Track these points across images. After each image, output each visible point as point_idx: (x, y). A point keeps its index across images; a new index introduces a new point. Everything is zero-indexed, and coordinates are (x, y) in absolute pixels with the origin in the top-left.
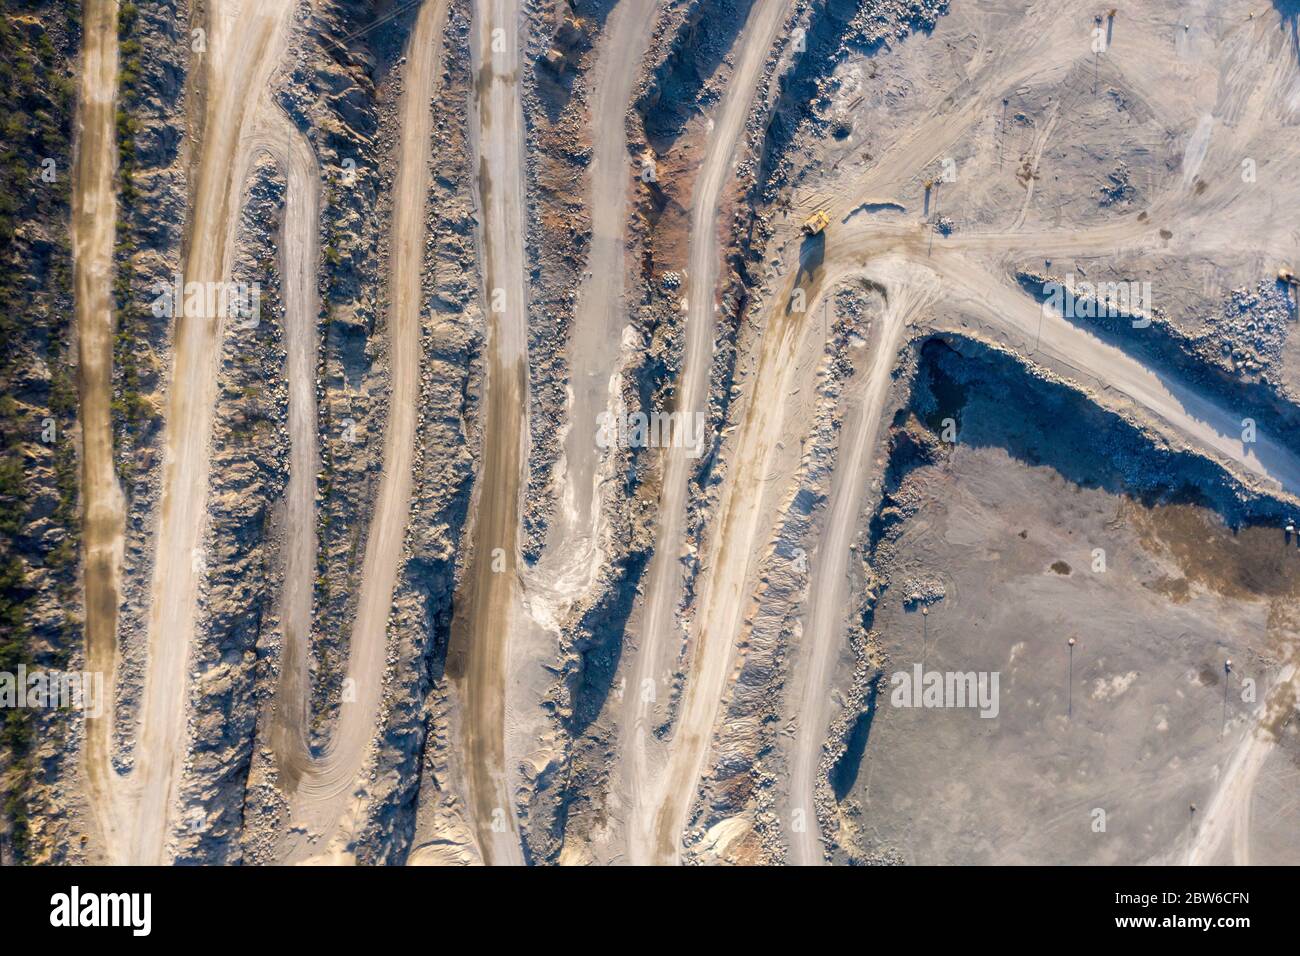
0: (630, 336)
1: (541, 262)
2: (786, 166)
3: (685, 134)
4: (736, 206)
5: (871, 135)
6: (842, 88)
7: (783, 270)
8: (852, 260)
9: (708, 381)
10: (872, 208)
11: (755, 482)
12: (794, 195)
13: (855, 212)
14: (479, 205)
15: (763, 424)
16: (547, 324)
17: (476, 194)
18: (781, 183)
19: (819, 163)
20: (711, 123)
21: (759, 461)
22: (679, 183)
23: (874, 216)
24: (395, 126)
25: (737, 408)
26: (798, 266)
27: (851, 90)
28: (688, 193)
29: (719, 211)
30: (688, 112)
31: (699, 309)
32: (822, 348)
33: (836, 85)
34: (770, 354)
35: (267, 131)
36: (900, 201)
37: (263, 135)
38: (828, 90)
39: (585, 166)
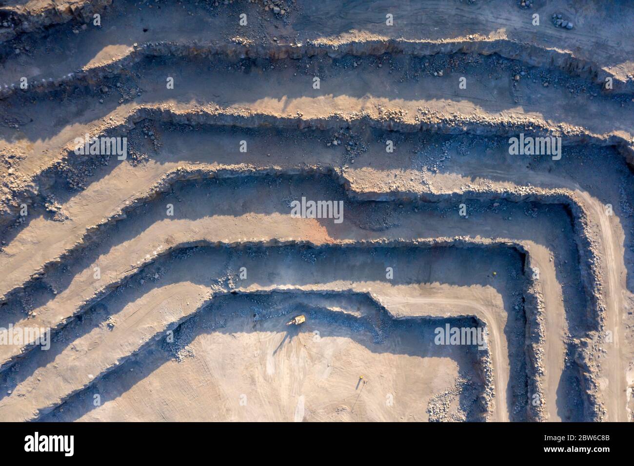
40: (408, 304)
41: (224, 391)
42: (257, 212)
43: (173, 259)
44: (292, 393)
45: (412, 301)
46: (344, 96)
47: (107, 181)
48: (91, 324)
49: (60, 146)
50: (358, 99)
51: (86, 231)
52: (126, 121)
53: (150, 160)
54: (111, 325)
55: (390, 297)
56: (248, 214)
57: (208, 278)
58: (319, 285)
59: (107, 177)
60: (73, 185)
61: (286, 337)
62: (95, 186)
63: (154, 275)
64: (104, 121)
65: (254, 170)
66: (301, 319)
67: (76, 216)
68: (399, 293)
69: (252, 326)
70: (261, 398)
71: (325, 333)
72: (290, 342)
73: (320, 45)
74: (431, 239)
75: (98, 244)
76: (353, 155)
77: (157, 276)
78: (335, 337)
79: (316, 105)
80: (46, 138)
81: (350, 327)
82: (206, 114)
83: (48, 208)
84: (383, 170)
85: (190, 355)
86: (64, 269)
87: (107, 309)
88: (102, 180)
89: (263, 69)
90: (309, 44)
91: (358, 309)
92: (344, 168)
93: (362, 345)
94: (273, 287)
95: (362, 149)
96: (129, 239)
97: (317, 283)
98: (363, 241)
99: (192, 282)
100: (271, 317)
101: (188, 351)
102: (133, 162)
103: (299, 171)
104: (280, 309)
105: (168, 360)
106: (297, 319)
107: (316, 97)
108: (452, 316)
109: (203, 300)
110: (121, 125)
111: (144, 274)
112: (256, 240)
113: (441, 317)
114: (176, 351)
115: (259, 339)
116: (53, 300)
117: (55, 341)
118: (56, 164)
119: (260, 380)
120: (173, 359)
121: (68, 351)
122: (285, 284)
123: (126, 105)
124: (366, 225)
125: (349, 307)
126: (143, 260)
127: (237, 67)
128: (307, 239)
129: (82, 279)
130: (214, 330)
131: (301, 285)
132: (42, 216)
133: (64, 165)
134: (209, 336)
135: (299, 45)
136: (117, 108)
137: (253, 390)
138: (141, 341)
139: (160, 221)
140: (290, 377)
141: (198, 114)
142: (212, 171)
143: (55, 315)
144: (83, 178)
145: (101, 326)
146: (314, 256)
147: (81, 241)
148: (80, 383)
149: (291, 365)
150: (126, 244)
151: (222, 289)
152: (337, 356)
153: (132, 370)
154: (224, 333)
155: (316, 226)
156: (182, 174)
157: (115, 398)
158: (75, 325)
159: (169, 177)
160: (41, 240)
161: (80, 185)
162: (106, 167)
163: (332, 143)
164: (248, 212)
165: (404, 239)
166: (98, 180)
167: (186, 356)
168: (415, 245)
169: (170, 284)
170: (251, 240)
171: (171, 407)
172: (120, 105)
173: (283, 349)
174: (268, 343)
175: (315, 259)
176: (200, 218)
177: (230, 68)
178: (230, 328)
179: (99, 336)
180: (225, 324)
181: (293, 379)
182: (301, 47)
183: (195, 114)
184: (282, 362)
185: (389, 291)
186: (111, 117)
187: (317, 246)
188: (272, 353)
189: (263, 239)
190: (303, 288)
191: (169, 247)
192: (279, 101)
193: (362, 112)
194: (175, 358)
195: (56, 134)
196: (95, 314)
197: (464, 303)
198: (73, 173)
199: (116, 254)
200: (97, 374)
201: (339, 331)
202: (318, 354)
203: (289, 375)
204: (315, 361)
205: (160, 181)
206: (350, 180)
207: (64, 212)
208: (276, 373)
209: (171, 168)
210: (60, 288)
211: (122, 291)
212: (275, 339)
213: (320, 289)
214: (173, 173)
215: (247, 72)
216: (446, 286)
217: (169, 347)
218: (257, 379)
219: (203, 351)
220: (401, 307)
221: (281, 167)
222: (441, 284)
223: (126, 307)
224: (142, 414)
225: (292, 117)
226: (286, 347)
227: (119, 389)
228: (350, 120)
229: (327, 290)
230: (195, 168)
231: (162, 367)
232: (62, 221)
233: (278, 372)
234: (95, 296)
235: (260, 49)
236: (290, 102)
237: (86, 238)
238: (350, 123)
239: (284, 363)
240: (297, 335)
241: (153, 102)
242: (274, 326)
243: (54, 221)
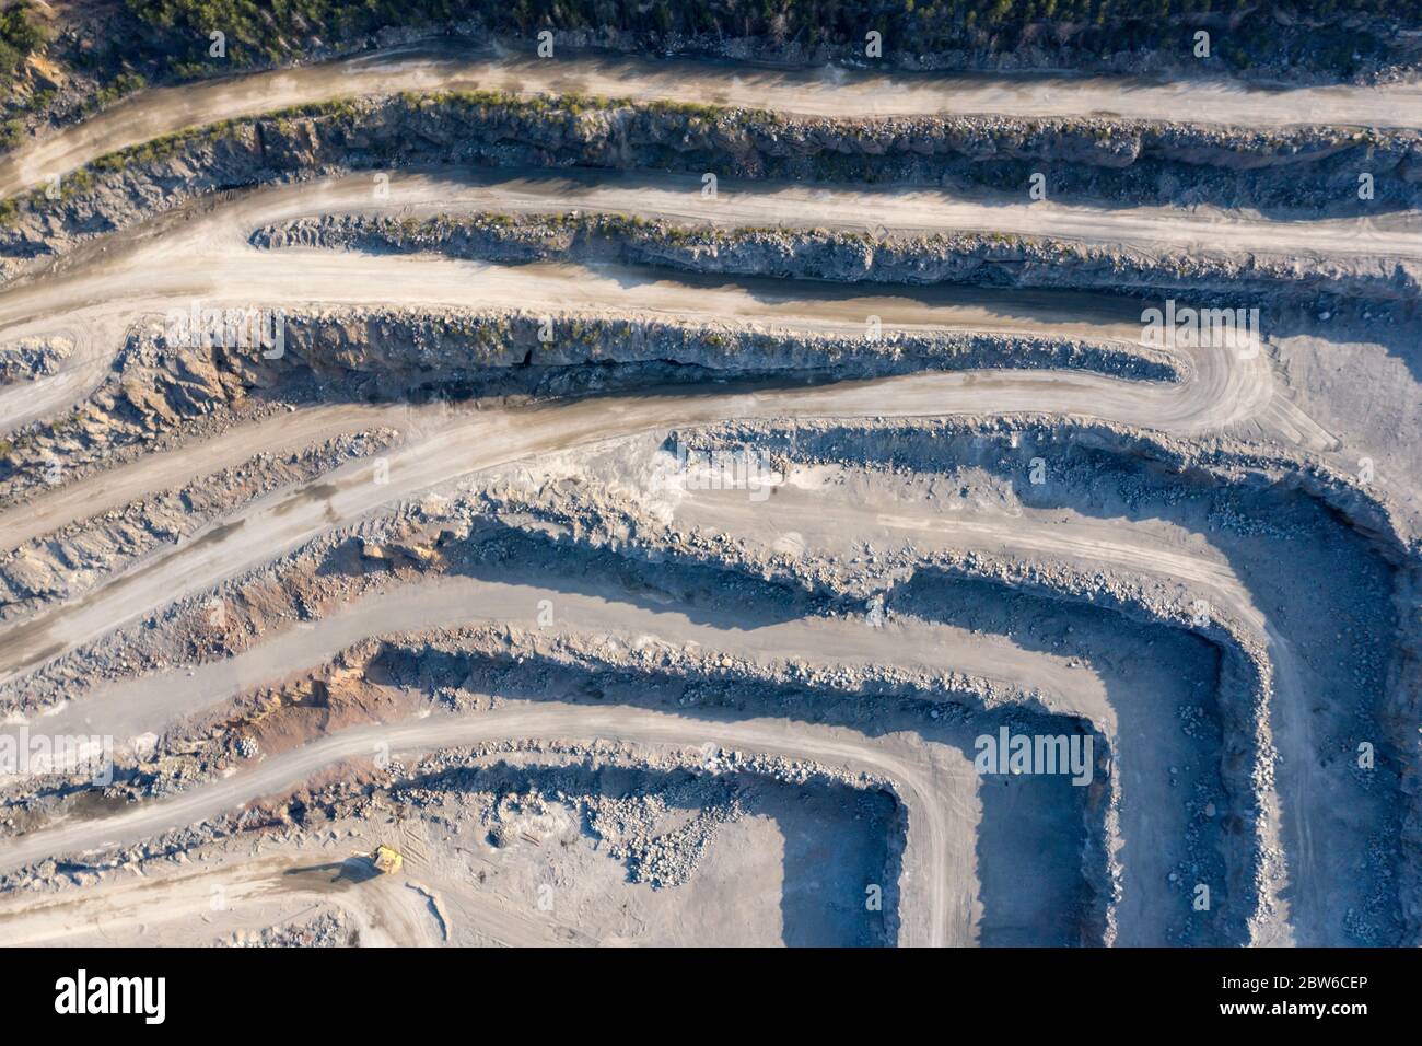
0: (146, 742)
1: (165, 625)
2: (436, 799)
3: (402, 693)
4: (352, 779)
5: (505, 870)
6: (540, 818)
7: (330, 845)
8: (373, 911)
9: (162, 832)
10: (432, 908)
11: (94, 919)
12: (413, 821)
13: (421, 892)
14: (196, 537)
15: (157, 901)
16: (111, 656)
17: (205, 531)
18: (418, 803)
19: (455, 831)
20: (426, 713)
21: (118, 914)
22: (349, 710)
23: (427, 913)
24: (218, 429)
25: (164, 868)
26: (341, 859)
27: (542, 828)
28: (345, 724)
29: (340, 764)
30: (426, 688)
31: (232, 787)
32: (262, 926)
33: (539, 811)
34: (235, 875)
35: (96, 333)
36: (453, 932)
37: (89, 331)
38: (530, 805)
39: (301, 619)
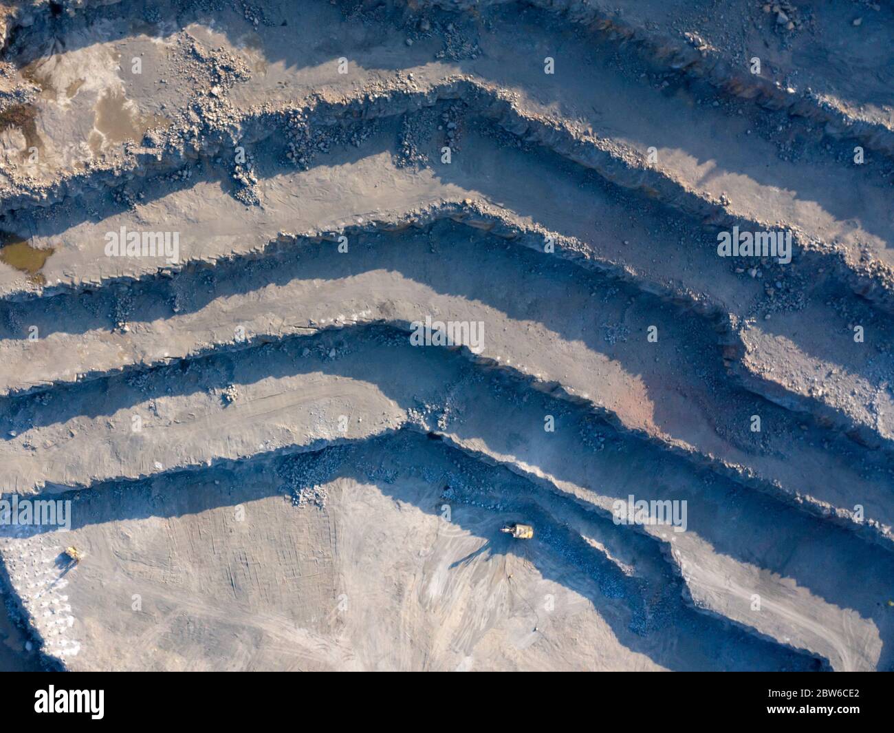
40: (727, 593)
41: (345, 585)
42: (550, 326)
43: (367, 338)
44: (457, 645)
45: (737, 590)
46: (815, 204)
47: (344, 172)
48: (197, 381)
49: (310, 85)
50: (835, 221)
51: (277, 237)
52: (431, 91)
53: (428, 167)
54: (228, 398)
55: (703, 568)
56: (532, 323)
57: (409, 394)
58: (589, 492)
59: (348, 165)
60: (293, 156)
61: (485, 548)
62: (324, 173)
63: (330, 351)
64: (397, 75)
65: (589, 257)
66: (525, 532)
67: (272, 206)
68: (721, 567)
69: (435, 502)
70: (401, 629)
71: (553, 574)
72: (487, 560)
73: (825, 104)
74: (828, 506)
75: (277, 264)
76: (773, 307)
77: (333, 354)
78: (567, 589)
79: (759, 197)
80: (294, 63)
81: (601, 583)
82: (565, 134)
83: (237, 174)
84: (812, 355)
85: (317, 503)
86: (208, 280)
87: (233, 369)
88: (338, 167)
89: (697, 99)
90: (808, 95)
91: (633, 562)
92: (747, 322)
93: (607, 622)
94: (509, 458)
95: (794, 304)
96: (326, 277)
97: (586, 486)
98: (710, 455)
99: (380, 389)
100: (473, 503)
101: (317, 495)
102: (400, 160)
103: (663, 291)
104: (496, 499)
105: (279, 493)
106: (519, 528)
107: (767, 185)
108: (791, 644)
109: (385, 426)
110: (422, 94)
111: (315, 342)
112: (526, 370)
113: (773, 638)
114: (298, 486)
115: (438, 530)
116: (165, 320)
117: (131, 384)
118: (291, 112)
119: (411, 597)
120: (286, 496)
121: (142, 408)
122: (530, 463)
123: (444, 65)
124: (728, 431)
125: (619, 552)
126: (332, 320)
127: (657, 78)
128: (614, 409)
129: (225, 307)
130: (372, 481)
131: (558, 478)
132: (219, 183)
133: (301, 119)
134: (359, 486)
135: (791, 90)
136: (428, 64)
137: (393, 608)
138: (262, 446)
139: (386, 270)
140: (464, 617)
141: (552, 128)
142: (518, 229)
143: (157, 345)
144: (312, 152)
145: (211, 392)
146: (602, 440)
147: (262, 249)
148: (135, 468)
149: (473, 597)
150: (317, 283)
151: (423, 422)
152: (557, 620)
153: (217, 482)
154: (385, 493)
155: (640, 394)
156: (468, 212)
157: (170, 516)
158: (171, 372)
159: (444, 209)
160: (201, 220)
161: (302, 160)
162: (355, 149)
163: (746, 270)
164: (533, 320)
165: (782, 484)
166: (331, 165)
167: (309, 501)
168: (797, 502)
169: (345, 376)
170: (518, 366)
171: (252, 571)
172: (434, 62)
173: (471, 565)
174: (449, 543)
175: (603, 446)
176: (451, 294)
177: (643, 75)
178: (398, 488)
179: (201, 406)
180: (393, 479)
181: (467, 622)
182: (792, 94)
183: (547, 126)
184: (460, 586)
185: (705, 557)
186: (411, 75)
187: (625, 428)
188: (450, 564)
189: (538, 375)
190: (558, 484)
191: (381, 318)
192: (699, 164)
193: (833, 244)
194: (291, 495)
195: (313, 65)
196: (211, 370)
197: (820, 630)
198: (304, 138)
199: (295, 291)
200: (170, 467)
201: (580, 581)
202: (526, 601)
203: (462, 613)
204: (516, 610)
205: (426, 209)
206: (748, 346)
207: (257, 192)
208: (442, 598)
209: (454, 194)
210: (185, 305)
211: (268, 352)
212: (464, 543)
213: (588, 499)
214: (455, 204)
215: (668, 94)
216: (804, 592)
217: (291, 474)
218: (406, 594)
219: (339, 506)
220: (714, 594)
221: (637, 271)
222: (798, 585)
223: (263, 381)
224: (201, 561)
225: (710, 201)
226: (477, 564)
227: (182, 503)
228: (806, 249)
229: (598, 507)
230: (493, 211)
231: (264, 501)
232: (247, 205)
233: (446, 598)
234: (233, 343)
235: (721, 67)
236: (718, 175)
237: (272, 247)
238: (804, 253)
239: (462, 589)
240: (504, 554)
241: (489, 79)
242: (472, 521)
243: (236, 198)
